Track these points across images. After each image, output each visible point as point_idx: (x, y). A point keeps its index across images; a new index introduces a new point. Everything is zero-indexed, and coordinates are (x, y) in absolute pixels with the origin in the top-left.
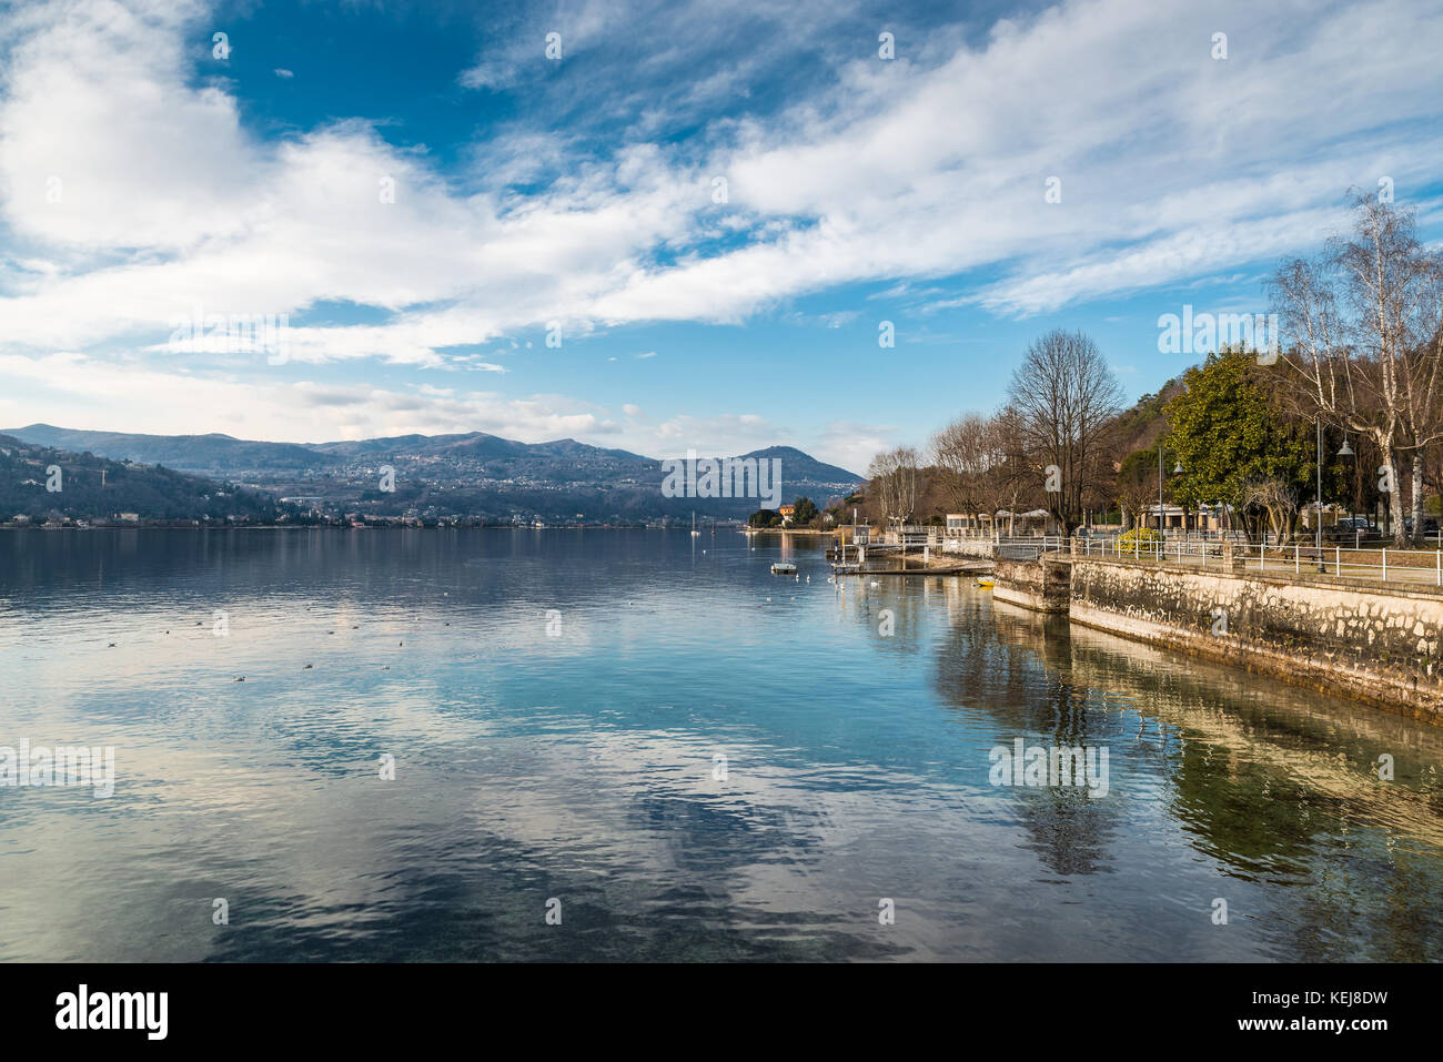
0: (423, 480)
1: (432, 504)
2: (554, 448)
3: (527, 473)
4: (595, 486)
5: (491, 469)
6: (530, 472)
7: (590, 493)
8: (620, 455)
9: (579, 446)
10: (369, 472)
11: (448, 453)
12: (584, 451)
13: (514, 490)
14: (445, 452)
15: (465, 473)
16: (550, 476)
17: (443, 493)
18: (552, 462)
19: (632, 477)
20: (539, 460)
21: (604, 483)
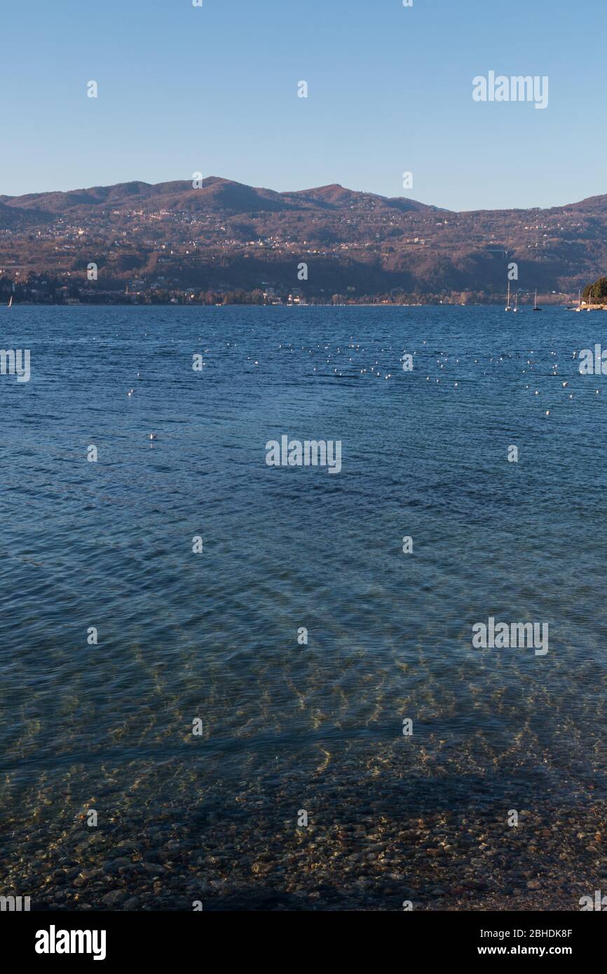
0: (148, 242)
1: (162, 274)
2: (315, 197)
3: (280, 232)
4: (370, 249)
5: (234, 227)
6: (285, 231)
7: (364, 258)
8: (403, 205)
9: (348, 194)
10: (81, 232)
11: (179, 206)
12: (356, 201)
13: (265, 255)
14: (176, 204)
15: (202, 232)
16: (311, 237)
17: (174, 259)
18: (313, 216)
19: (420, 236)
20: (296, 214)
21: (384, 244)
